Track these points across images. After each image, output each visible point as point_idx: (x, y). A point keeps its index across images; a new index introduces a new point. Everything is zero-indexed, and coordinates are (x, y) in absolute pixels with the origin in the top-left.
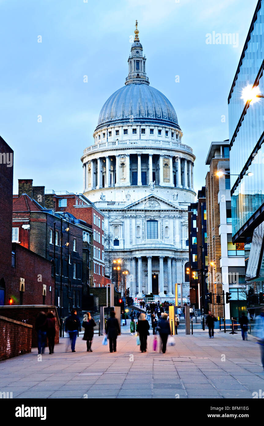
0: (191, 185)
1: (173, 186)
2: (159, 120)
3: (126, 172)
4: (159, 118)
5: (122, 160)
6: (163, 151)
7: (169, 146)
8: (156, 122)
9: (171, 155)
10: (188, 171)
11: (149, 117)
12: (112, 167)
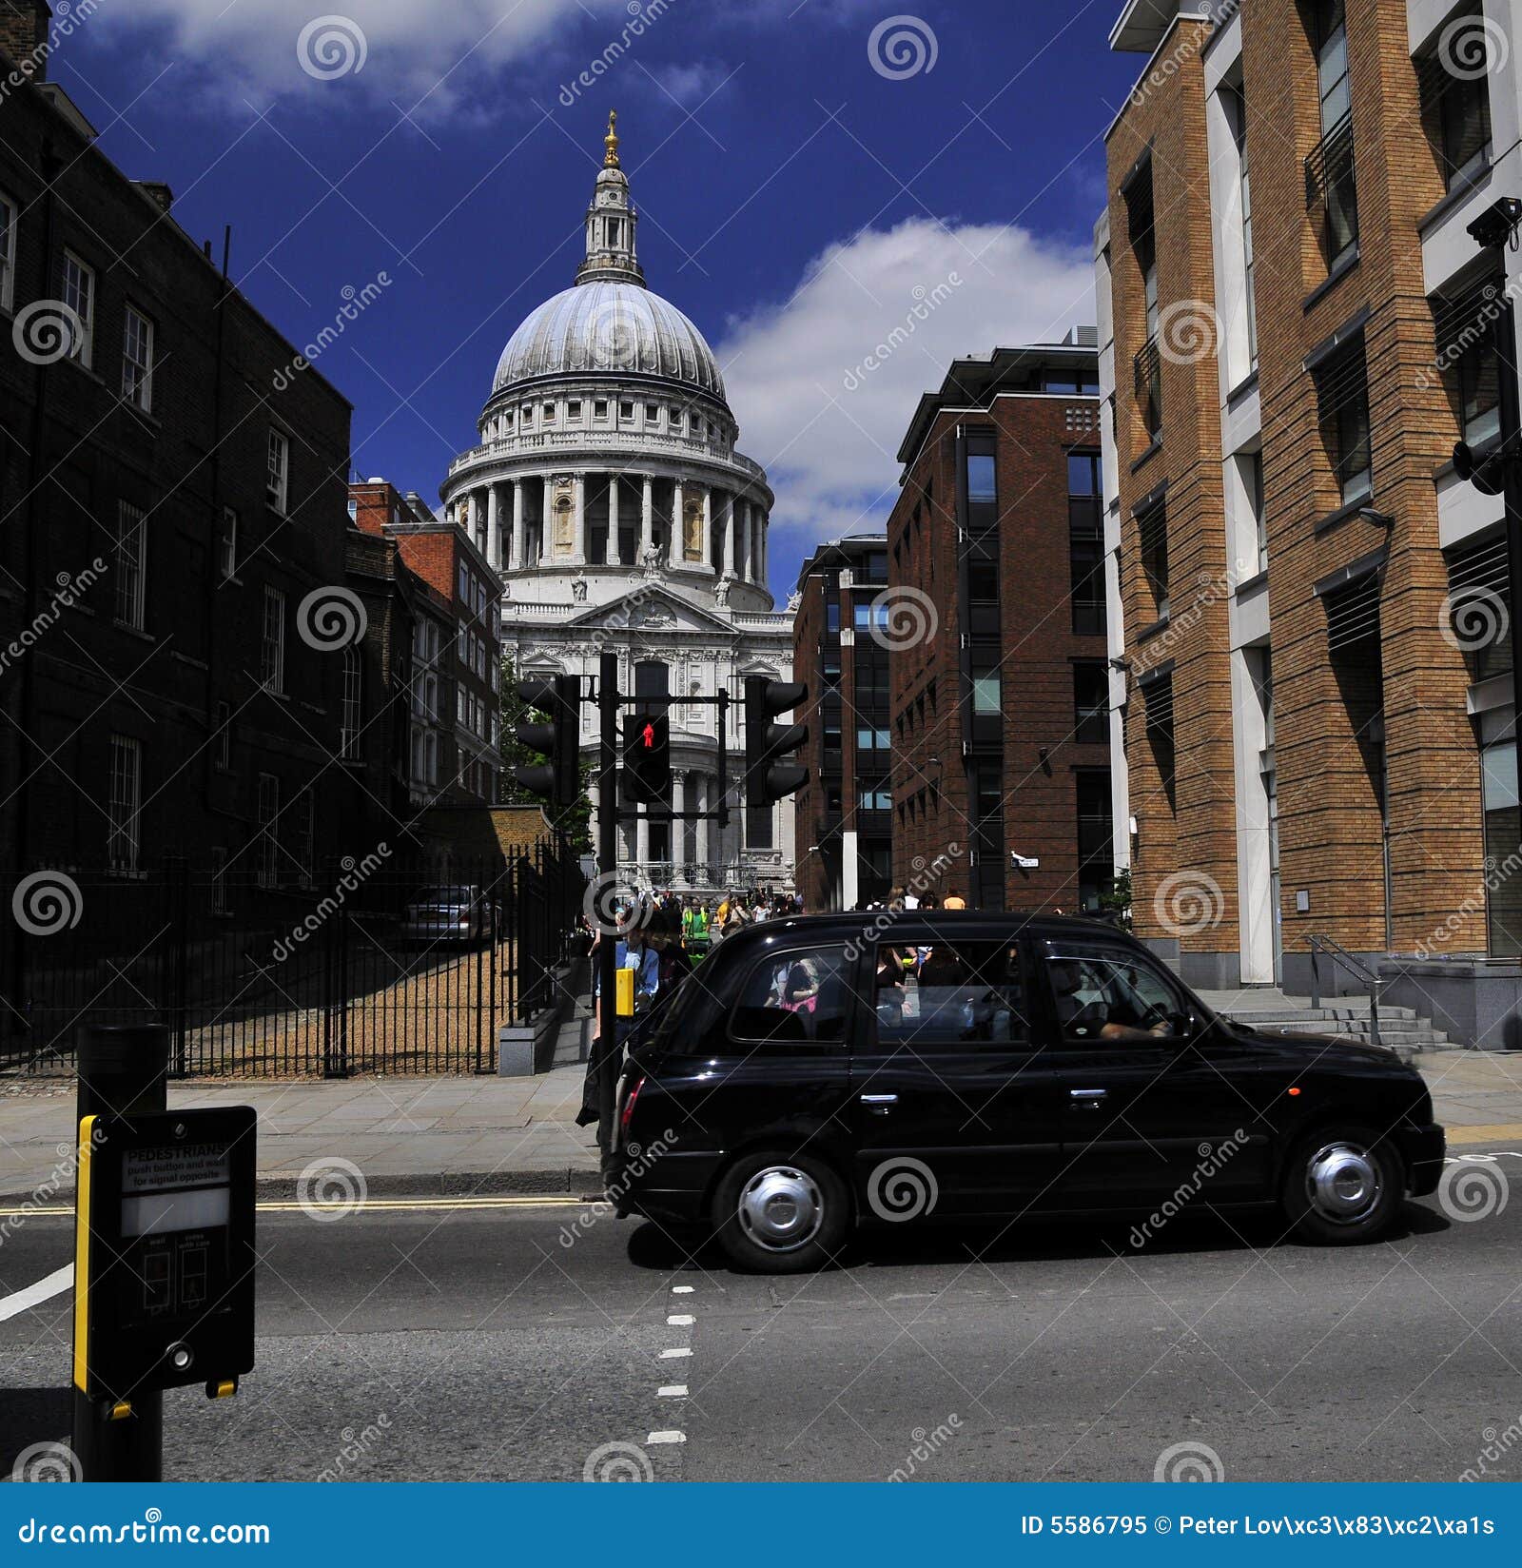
0: (760, 575)
1: (711, 571)
2: (671, 381)
3: (573, 525)
4: (673, 375)
5: (562, 490)
6: (685, 470)
7: (700, 454)
8: (663, 387)
9: (706, 483)
10: (754, 534)
11: (646, 372)
12: (532, 512)
